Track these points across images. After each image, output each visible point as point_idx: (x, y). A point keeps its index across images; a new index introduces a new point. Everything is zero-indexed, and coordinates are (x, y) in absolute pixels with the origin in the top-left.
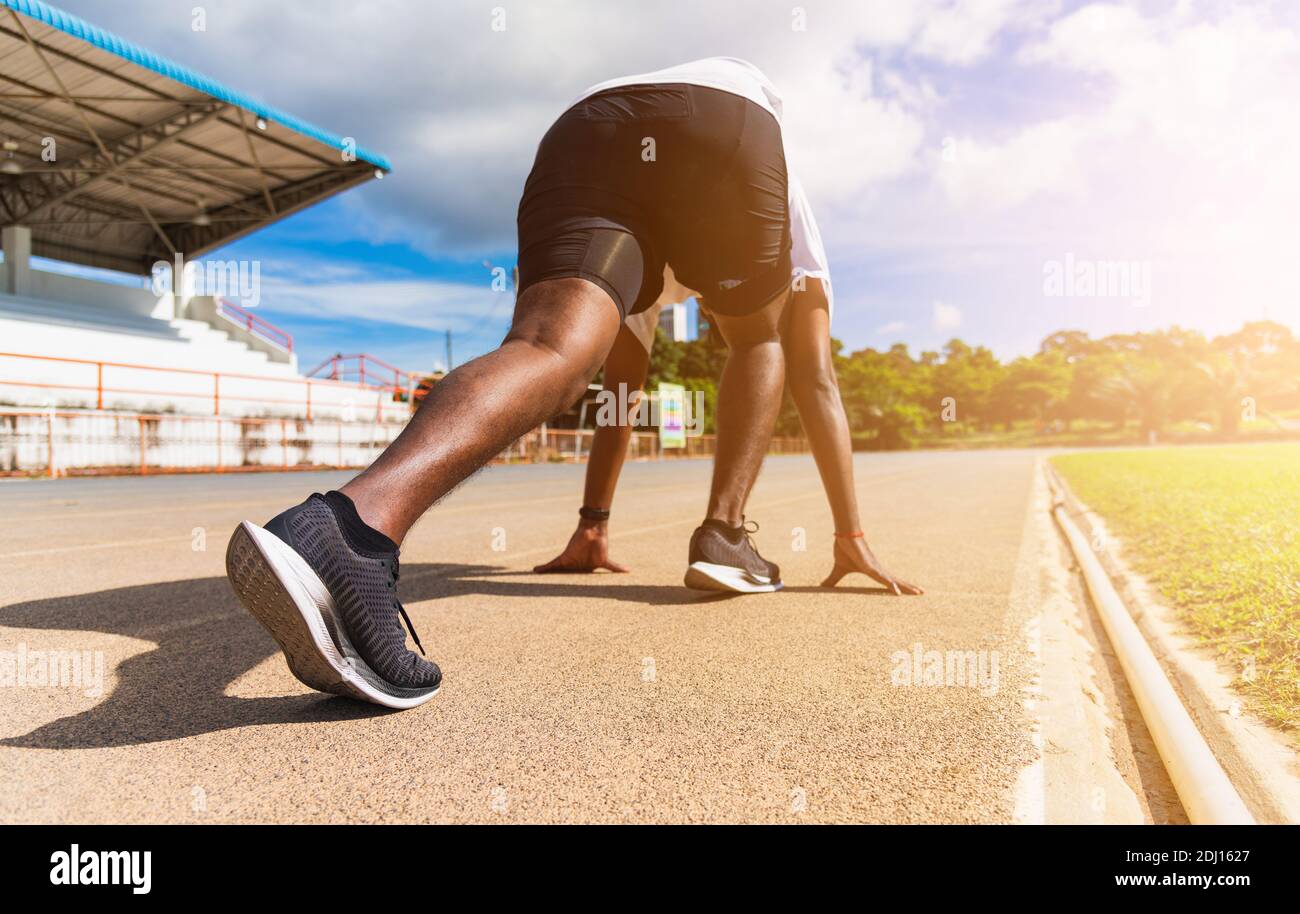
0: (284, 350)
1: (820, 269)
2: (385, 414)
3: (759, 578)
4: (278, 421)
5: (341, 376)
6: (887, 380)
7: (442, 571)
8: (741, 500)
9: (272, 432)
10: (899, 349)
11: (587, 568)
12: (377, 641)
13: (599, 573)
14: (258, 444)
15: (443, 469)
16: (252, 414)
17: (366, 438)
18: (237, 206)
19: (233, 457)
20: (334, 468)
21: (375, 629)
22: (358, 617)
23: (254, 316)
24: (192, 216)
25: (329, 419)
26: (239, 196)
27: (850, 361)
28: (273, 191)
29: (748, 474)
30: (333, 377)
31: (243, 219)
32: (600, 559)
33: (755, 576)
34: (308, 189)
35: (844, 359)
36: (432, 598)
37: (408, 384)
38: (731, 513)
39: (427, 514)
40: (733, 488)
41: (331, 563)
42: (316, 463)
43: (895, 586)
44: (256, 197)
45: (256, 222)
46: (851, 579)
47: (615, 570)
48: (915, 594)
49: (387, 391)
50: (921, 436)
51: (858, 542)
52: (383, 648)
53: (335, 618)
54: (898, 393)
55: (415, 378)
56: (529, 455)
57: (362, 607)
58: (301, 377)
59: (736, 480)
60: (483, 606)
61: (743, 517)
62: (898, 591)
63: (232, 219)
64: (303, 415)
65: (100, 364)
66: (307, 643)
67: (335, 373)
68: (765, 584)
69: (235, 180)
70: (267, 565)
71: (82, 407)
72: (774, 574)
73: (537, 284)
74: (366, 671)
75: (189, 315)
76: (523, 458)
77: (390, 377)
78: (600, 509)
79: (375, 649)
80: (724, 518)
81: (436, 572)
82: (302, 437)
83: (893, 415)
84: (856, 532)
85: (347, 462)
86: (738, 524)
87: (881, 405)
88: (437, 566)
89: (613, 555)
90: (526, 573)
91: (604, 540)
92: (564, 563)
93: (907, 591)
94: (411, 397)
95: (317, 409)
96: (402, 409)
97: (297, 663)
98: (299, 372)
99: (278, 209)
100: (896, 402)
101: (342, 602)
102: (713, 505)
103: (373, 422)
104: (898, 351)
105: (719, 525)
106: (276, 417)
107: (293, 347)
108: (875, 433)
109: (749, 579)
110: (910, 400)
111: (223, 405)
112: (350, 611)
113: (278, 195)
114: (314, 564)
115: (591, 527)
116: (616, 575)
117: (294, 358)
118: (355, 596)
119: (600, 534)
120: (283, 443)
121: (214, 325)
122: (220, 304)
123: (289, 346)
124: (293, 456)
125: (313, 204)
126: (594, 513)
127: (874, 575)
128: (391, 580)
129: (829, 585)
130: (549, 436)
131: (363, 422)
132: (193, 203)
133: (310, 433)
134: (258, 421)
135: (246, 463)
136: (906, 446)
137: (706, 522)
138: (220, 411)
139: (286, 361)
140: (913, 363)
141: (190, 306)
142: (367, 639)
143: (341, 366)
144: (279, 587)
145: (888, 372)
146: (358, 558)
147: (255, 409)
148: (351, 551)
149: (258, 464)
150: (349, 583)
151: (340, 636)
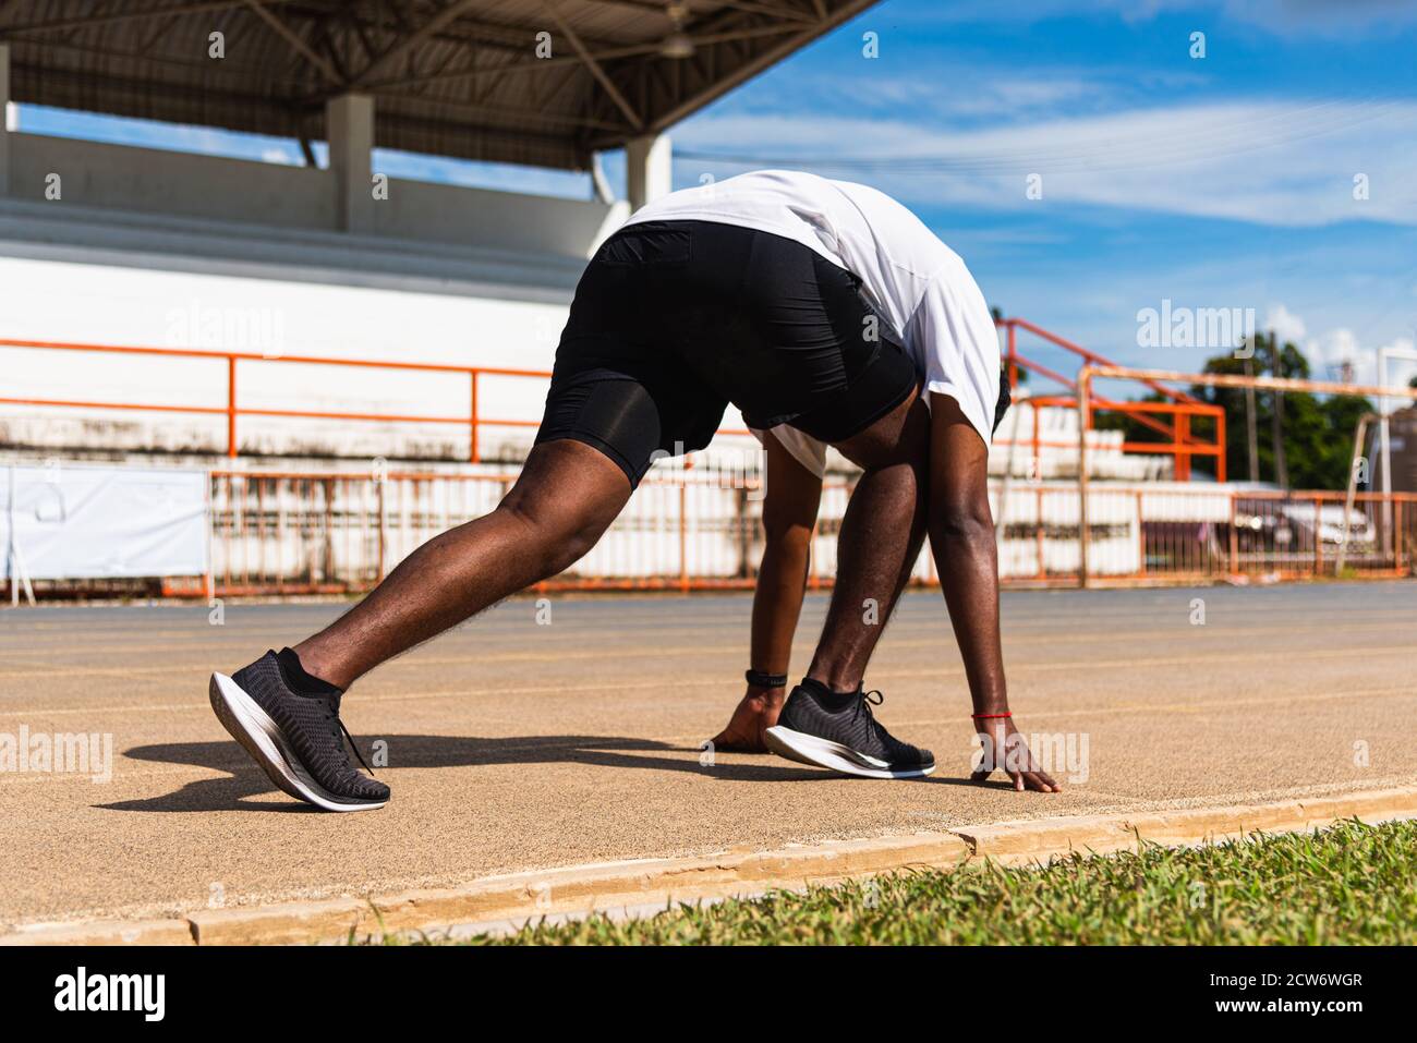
1: (948, 381)
12: (317, 760)
15: (387, 630)
22: (300, 742)
31: (763, 31)
33: (862, 755)
38: (833, 674)
40: (838, 646)
41: (274, 702)
43: (1020, 780)
45: (789, 37)
52: (322, 766)
53: (282, 742)
57: (303, 734)
59: (841, 634)
62: (1021, 786)
63: (740, 34)
65: (474, 372)
71: (446, 459)
74: (312, 782)
79: (317, 766)
101: (286, 730)
109: (851, 758)
112: (295, 737)
114: (261, 703)
115: (757, 696)
118: (295, 726)
142: (310, 758)
146: (294, 697)
148: (290, 693)
150: (290, 717)
151: (288, 754)
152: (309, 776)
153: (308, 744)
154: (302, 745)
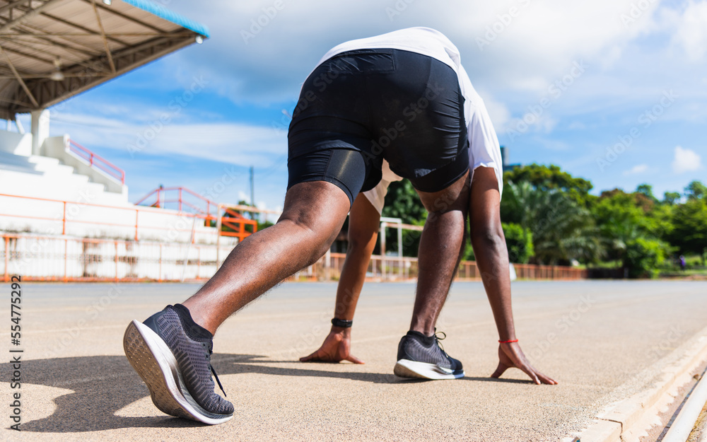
0: (118, 182)
2: (197, 238)
3: (445, 370)
4: (112, 240)
5: (162, 204)
6: (632, 216)
7: (237, 358)
8: (434, 318)
9: (107, 250)
10: (644, 190)
11: (336, 360)
12: (200, 387)
13: (343, 364)
14: (96, 259)
16: (91, 234)
17: (181, 256)
18: (86, 65)
19: (75, 270)
20: (155, 281)
21: (199, 380)
23: (94, 153)
24: (49, 73)
25: (152, 240)
26: (86, 57)
27: (599, 200)
28: (114, 53)
29: (438, 301)
30: (156, 205)
31: (88, 75)
32: (345, 355)
33: (442, 368)
34: (142, 51)
35: (593, 198)
36: (230, 373)
37: (217, 213)
38: (426, 328)
39: (228, 320)
40: (427, 311)
41: (177, 344)
42: (141, 276)
43: (537, 378)
44: (99, 57)
45: (100, 78)
46: (511, 373)
47: (355, 362)
48: (551, 384)
49: (200, 218)
50: (660, 267)
51: (514, 346)
52: (202, 391)
53: (178, 373)
54: (642, 229)
55: (223, 207)
56: (315, 274)
57: (192, 368)
58: (131, 205)
59: (429, 305)
60: (263, 379)
61: (435, 329)
62: (539, 382)
63: (80, 75)
64: (132, 236)
66: (163, 385)
67: (158, 202)
68: (450, 374)
69: (84, 44)
70: (145, 343)
72: (457, 368)
73: (299, 184)
75: (44, 153)
76: (310, 277)
77: (202, 206)
78: (345, 320)
79: (199, 391)
80: (421, 331)
81: (233, 359)
82: (130, 254)
83: (636, 247)
84: (512, 339)
85: (166, 276)
86: (431, 334)
87: (625, 238)
88: (234, 356)
89: (353, 352)
90: (294, 362)
91: (348, 341)
92: (320, 355)
93: (545, 381)
94: (219, 224)
95: (142, 232)
96: (212, 233)
97: (157, 396)
98: (129, 201)
99: (117, 68)
100: (638, 236)
101: (182, 365)
102: (414, 322)
103: (187, 243)
104: (643, 191)
105: (417, 335)
106: (110, 238)
107: (125, 179)
108: (620, 264)
109: (438, 371)
110: (652, 235)
111: (70, 228)
112: (186, 369)
113: (118, 55)
114: (169, 344)
115: (339, 332)
116: (355, 365)
117: (125, 189)
118: (189, 362)
119: (345, 337)
120: (115, 259)
121: (63, 161)
122: (68, 144)
123: (122, 180)
124: (122, 270)
125: (145, 64)
126: (341, 323)
127: (524, 369)
128: (208, 354)
129: (496, 376)
130: (332, 259)
131: (180, 243)
132: (51, 62)
133: (136, 251)
134: (96, 241)
135: (85, 275)
136: (648, 276)
137: (409, 333)
138: (66, 232)
139: (119, 191)
140: (656, 202)
141: (44, 145)
142: (194, 385)
143: (163, 196)
144: (151, 355)
145: (634, 211)
146: (190, 340)
147: (94, 231)
148: (187, 337)
149: (95, 275)
150: (186, 355)
151: (181, 382)
152: (192, 398)
153: (194, 376)
154: (191, 375)
